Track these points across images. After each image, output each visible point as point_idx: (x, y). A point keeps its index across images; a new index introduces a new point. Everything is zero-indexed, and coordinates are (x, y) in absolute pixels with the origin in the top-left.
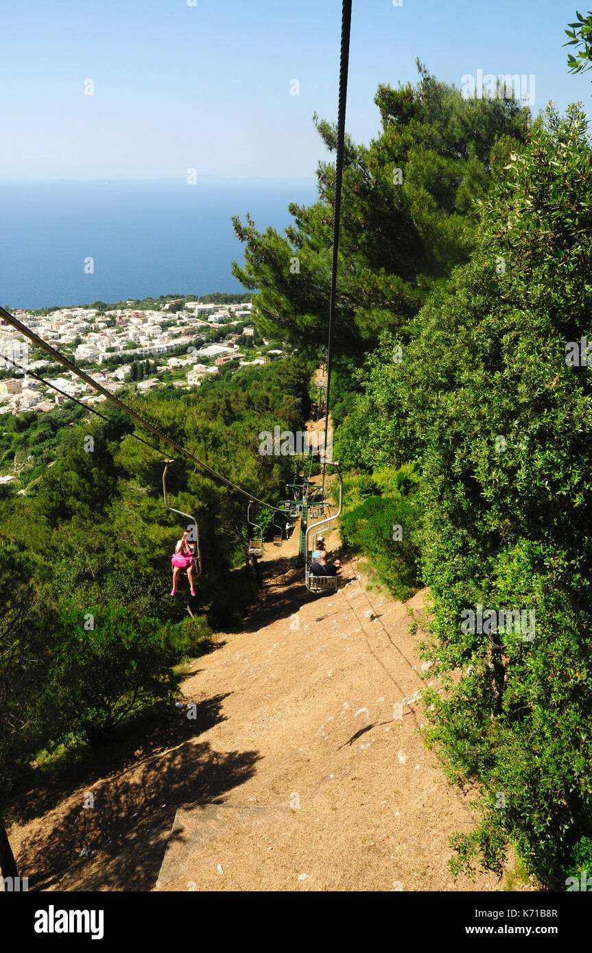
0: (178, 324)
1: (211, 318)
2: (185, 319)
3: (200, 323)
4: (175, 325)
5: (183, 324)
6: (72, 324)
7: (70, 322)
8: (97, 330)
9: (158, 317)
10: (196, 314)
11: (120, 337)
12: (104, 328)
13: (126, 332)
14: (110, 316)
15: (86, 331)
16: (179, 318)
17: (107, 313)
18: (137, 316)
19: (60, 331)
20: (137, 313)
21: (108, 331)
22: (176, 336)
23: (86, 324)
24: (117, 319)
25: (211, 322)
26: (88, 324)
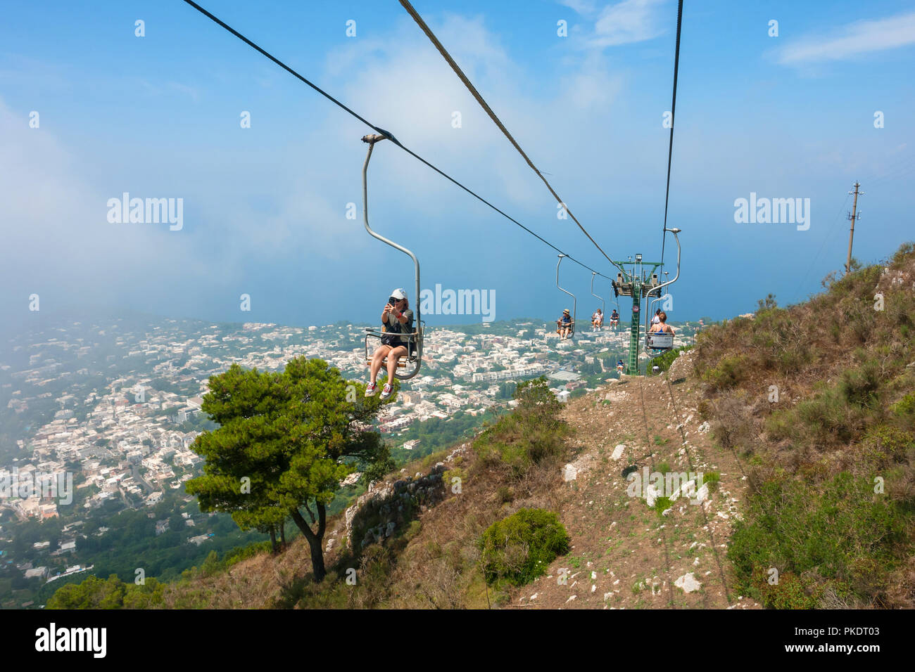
0: (532, 350)
1: (559, 345)
2: (538, 346)
3: (549, 350)
4: (529, 350)
5: (535, 351)
6: (447, 346)
7: (446, 344)
8: (469, 354)
9: (516, 343)
10: (545, 341)
11: (487, 359)
12: (473, 351)
13: (492, 356)
14: (476, 340)
15: (460, 354)
16: (533, 345)
17: (474, 337)
18: (499, 341)
19: (440, 352)
20: (498, 339)
21: (477, 354)
22: (531, 361)
23: (459, 347)
24: (482, 343)
25: (558, 349)
26: (460, 347)
